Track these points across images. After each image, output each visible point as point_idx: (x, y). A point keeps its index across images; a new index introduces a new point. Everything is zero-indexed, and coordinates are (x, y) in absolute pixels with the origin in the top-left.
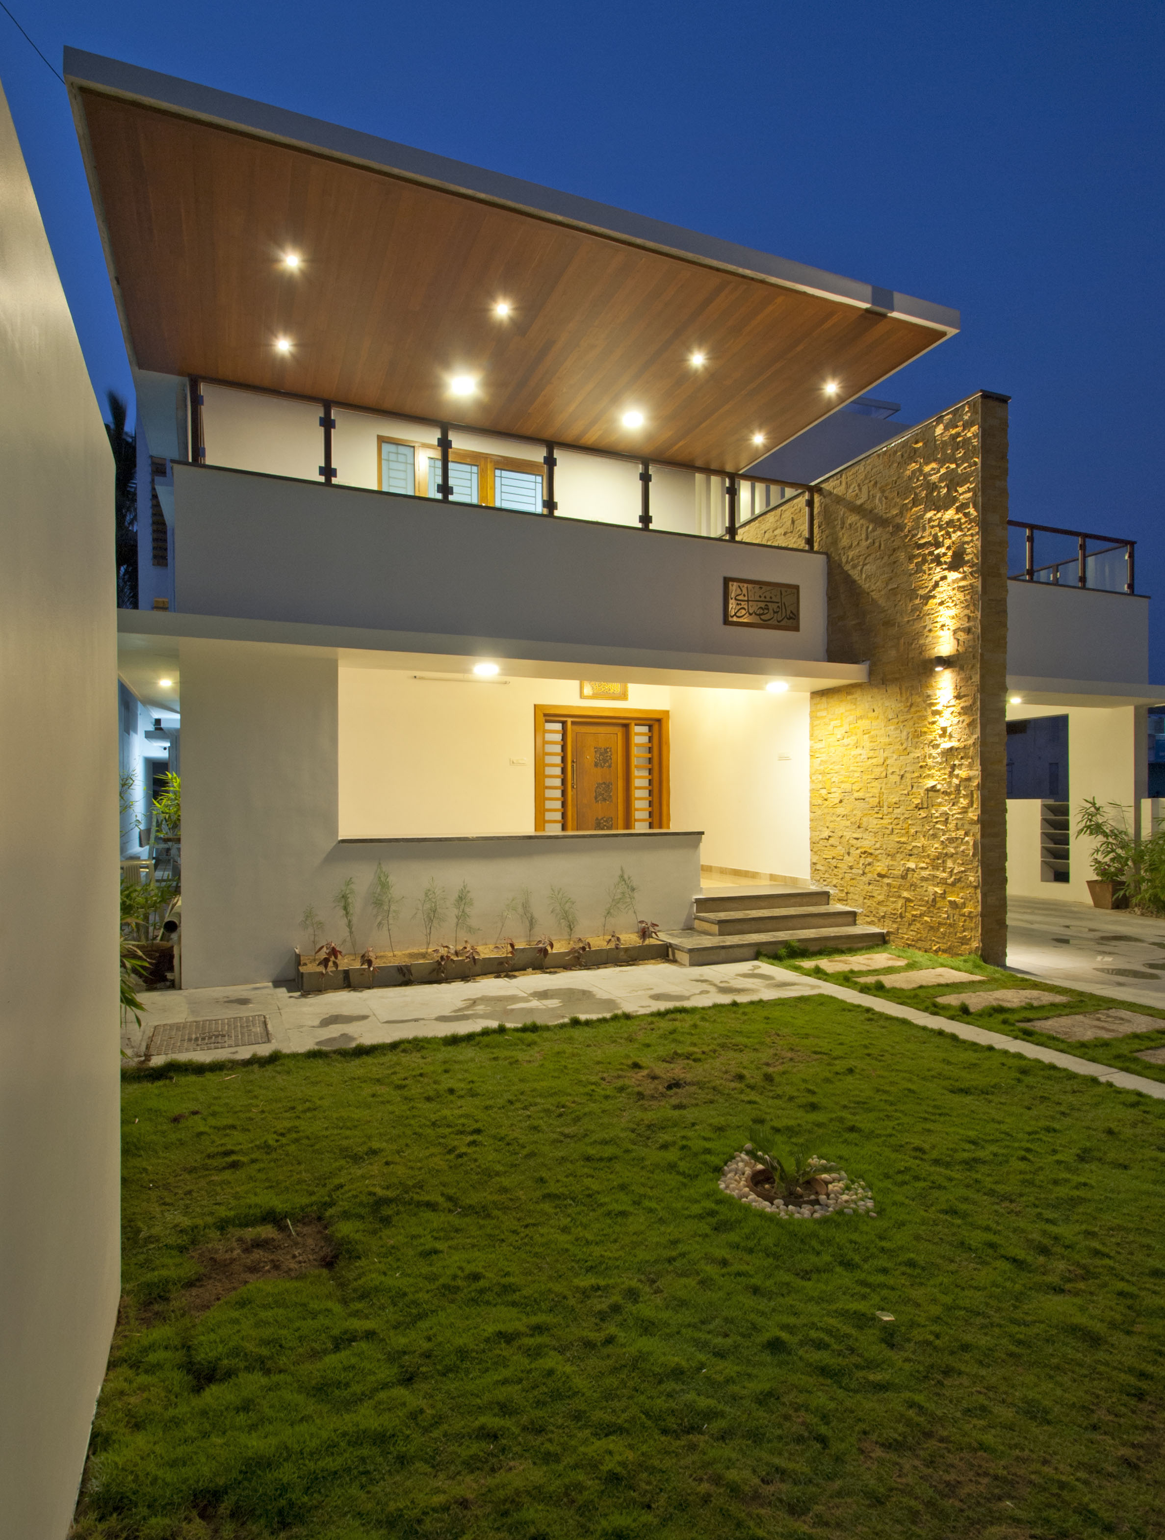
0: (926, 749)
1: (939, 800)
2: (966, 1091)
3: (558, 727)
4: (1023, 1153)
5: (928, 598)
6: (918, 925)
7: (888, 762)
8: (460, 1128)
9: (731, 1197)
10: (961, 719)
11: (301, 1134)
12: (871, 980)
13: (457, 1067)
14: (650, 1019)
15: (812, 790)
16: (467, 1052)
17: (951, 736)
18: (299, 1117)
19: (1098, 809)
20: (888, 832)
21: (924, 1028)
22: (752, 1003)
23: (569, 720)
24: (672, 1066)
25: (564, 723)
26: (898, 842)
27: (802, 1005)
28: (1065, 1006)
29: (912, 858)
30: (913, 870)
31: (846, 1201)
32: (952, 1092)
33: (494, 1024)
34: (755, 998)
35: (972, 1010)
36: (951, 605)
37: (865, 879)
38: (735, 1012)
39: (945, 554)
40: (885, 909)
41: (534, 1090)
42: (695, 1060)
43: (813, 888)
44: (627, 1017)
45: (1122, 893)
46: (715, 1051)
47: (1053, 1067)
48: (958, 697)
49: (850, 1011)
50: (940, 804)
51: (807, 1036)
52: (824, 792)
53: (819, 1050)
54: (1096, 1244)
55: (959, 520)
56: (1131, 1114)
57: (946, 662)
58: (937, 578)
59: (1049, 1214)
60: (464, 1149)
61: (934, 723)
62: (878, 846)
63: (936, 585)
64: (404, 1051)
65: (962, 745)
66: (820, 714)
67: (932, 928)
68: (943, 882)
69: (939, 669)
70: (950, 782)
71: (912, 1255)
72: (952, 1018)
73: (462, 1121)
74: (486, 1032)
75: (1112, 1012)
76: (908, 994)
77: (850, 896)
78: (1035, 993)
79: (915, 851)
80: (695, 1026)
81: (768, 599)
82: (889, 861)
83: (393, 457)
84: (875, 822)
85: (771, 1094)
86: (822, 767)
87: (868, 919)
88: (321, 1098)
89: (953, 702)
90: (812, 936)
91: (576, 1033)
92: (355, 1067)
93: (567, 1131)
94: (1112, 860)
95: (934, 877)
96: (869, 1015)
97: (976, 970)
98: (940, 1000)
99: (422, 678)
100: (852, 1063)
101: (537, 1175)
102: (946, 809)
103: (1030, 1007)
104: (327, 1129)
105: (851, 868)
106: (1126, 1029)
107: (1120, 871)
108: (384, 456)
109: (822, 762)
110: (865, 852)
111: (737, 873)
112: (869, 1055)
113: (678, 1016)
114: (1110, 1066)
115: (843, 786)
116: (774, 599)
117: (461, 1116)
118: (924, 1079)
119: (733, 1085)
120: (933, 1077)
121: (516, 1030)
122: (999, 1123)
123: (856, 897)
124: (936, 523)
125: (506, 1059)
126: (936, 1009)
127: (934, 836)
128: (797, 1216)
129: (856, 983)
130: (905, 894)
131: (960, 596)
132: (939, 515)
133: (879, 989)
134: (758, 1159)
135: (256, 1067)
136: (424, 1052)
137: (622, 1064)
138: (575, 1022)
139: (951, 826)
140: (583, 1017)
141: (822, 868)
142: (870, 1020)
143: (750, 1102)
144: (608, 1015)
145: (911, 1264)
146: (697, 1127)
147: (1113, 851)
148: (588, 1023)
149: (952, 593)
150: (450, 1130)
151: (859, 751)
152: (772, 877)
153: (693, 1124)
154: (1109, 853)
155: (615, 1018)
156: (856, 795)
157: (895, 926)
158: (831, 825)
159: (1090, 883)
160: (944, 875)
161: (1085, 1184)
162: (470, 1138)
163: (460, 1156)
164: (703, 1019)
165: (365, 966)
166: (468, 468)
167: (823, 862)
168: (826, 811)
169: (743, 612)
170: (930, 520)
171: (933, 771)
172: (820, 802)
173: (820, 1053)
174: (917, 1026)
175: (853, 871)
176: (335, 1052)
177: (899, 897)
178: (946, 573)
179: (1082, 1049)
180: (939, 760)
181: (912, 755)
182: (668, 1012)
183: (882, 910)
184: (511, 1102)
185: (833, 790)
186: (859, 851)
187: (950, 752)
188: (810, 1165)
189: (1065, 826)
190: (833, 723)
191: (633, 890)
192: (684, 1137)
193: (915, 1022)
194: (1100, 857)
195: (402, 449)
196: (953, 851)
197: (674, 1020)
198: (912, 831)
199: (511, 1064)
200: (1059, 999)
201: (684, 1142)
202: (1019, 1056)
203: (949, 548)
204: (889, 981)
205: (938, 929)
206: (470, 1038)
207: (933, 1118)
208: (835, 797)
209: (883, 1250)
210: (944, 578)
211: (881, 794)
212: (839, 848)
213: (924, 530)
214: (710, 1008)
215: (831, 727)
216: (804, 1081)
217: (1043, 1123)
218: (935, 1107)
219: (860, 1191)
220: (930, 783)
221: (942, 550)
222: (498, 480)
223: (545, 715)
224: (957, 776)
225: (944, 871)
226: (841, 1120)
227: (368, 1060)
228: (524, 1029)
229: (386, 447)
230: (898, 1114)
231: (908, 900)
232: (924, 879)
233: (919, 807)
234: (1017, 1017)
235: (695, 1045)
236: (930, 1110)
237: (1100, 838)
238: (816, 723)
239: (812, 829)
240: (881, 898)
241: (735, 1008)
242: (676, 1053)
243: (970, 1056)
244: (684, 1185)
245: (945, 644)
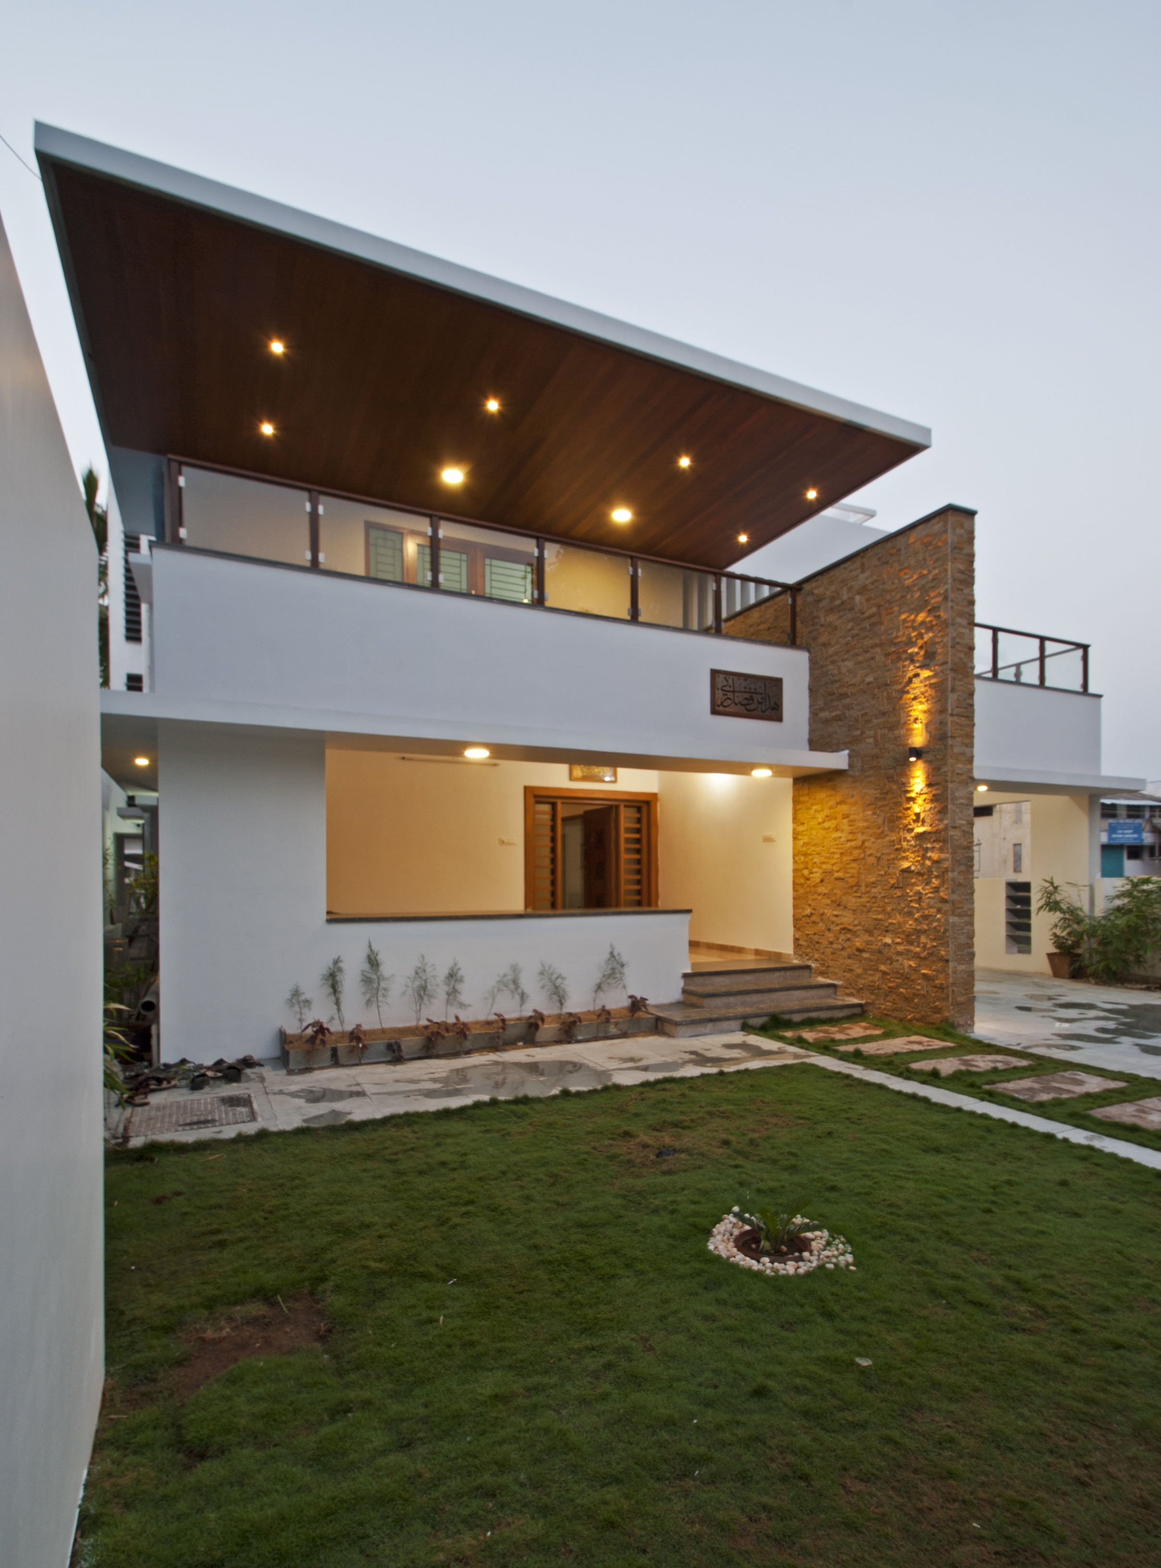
0: (901, 833)
1: (913, 880)
2: (937, 1150)
3: (546, 808)
4: (987, 1205)
5: (902, 692)
6: (894, 996)
7: (867, 844)
8: (454, 1200)
9: (719, 1256)
10: (933, 805)
11: (291, 1211)
12: (850, 1048)
13: (449, 1141)
14: (640, 1089)
15: (795, 870)
16: (457, 1126)
17: (923, 821)
18: (288, 1195)
19: (1056, 888)
20: (865, 909)
21: (899, 1093)
22: (738, 1072)
23: (559, 802)
24: (662, 1134)
25: (554, 806)
26: (876, 919)
27: (786, 1073)
28: (1024, 1069)
29: (889, 934)
30: (889, 945)
31: (828, 1257)
32: (925, 1151)
33: (486, 1098)
34: (742, 1067)
35: (942, 1074)
36: (924, 700)
37: (845, 953)
38: (722, 1081)
39: (917, 653)
40: (863, 981)
41: (527, 1161)
42: (683, 1128)
43: (796, 962)
44: (618, 1087)
45: (1077, 964)
46: (703, 1119)
47: (1014, 1126)
48: (929, 785)
49: (830, 1077)
50: (914, 884)
51: (790, 1102)
52: (806, 872)
53: (800, 1115)
54: (1051, 1287)
55: (931, 621)
56: (1084, 1167)
57: (918, 753)
58: (910, 674)
59: (1010, 1259)
60: (457, 1220)
61: (909, 809)
62: (856, 922)
63: (910, 681)
64: (395, 1126)
65: (934, 829)
66: (801, 799)
67: (906, 999)
68: (917, 956)
69: (913, 759)
70: (923, 864)
71: (888, 1304)
72: (923, 1082)
73: (455, 1193)
74: (478, 1105)
75: (1067, 1074)
76: (884, 1060)
77: (831, 969)
78: (999, 1057)
79: (891, 928)
80: (683, 1095)
81: (753, 690)
82: (866, 937)
83: (380, 542)
84: (854, 900)
85: (757, 1158)
86: (804, 849)
87: (848, 991)
88: (310, 1175)
89: (925, 790)
90: (795, 1007)
91: (567, 1104)
92: (342, 1144)
93: (560, 1199)
94: (1069, 934)
95: (909, 951)
96: (846, 1082)
97: (946, 1038)
98: (915, 1066)
99: (411, 759)
100: (831, 1126)
101: (532, 1242)
102: (919, 888)
103: (995, 1070)
104: (316, 1205)
105: (831, 943)
106: (1079, 1090)
107: (1077, 944)
108: (372, 541)
109: (805, 844)
110: (844, 929)
111: (724, 948)
112: (848, 1119)
113: (668, 1086)
114: (1065, 1123)
115: (824, 866)
116: (759, 691)
117: (454, 1189)
118: (899, 1140)
119: (721, 1151)
120: (907, 1137)
121: (507, 1102)
122: (967, 1178)
123: (836, 970)
124: (909, 624)
125: (498, 1131)
126: (908, 1075)
127: (910, 914)
128: (782, 1272)
129: (837, 1051)
130: (882, 967)
131: (930, 692)
132: (912, 617)
133: (857, 1057)
134: (745, 1221)
135: (242, 1145)
136: (416, 1128)
137: (614, 1133)
138: (566, 1093)
139: (924, 905)
140: (573, 1089)
141: (804, 943)
142: (848, 1085)
143: (736, 1167)
144: (599, 1087)
145: (887, 1311)
146: (686, 1192)
147: (1069, 926)
148: (579, 1094)
149: (923, 689)
150: (444, 1202)
151: (838, 834)
152: (757, 952)
153: (683, 1189)
154: (1065, 928)
155: (606, 1089)
156: (836, 875)
157: (873, 997)
158: (813, 903)
159: (1050, 956)
160: (918, 949)
161: (1042, 1231)
162: (463, 1209)
163: (454, 1227)
164: (691, 1088)
165: (354, 1044)
166: (457, 556)
167: (805, 938)
168: (808, 890)
169: (729, 702)
170: (905, 621)
171: (908, 853)
172: (802, 881)
173: (802, 1118)
174: (893, 1091)
175: (834, 946)
176: (324, 1129)
177: (877, 970)
178: (918, 671)
179: (1040, 1109)
180: (913, 843)
181: (887, 839)
182: (657, 1082)
183: (861, 982)
184: (504, 1173)
185: (815, 870)
186: (838, 928)
187: (920, 836)
188: (793, 1223)
189: (1027, 901)
190: (814, 807)
191: (622, 965)
192: (673, 1202)
193: (891, 1087)
194: (1058, 932)
195: (390, 536)
196: (926, 927)
197: (664, 1090)
198: (889, 909)
199: (503, 1135)
200: (1021, 1063)
201: (674, 1207)
202: (985, 1117)
203: (921, 648)
204: (868, 1048)
205: (913, 1000)
206: (462, 1110)
207: (907, 1176)
208: (817, 876)
209: (861, 1300)
210: (917, 675)
211: (859, 873)
212: (821, 924)
213: (898, 631)
214: (698, 1077)
215: (812, 812)
216: (787, 1144)
217: (1006, 1177)
218: (908, 1165)
219: (841, 1246)
220: (905, 865)
221: (915, 649)
222: (487, 569)
223: (535, 796)
224: (930, 858)
225: (918, 946)
226: (822, 1180)
227: (357, 1135)
228: (517, 1101)
229: (374, 533)
230: (876, 1174)
231: (885, 973)
232: (899, 953)
233: (893, 887)
234: (983, 1079)
235: (683, 1113)
236: (904, 1168)
237: (1059, 915)
238: (799, 807)
239: (795, 907)
240: (859, 971)
241: (721, 1078)
242: (664, 1122)
243: (940, 1118)
244: (674, 1247)
245: (918, 737)
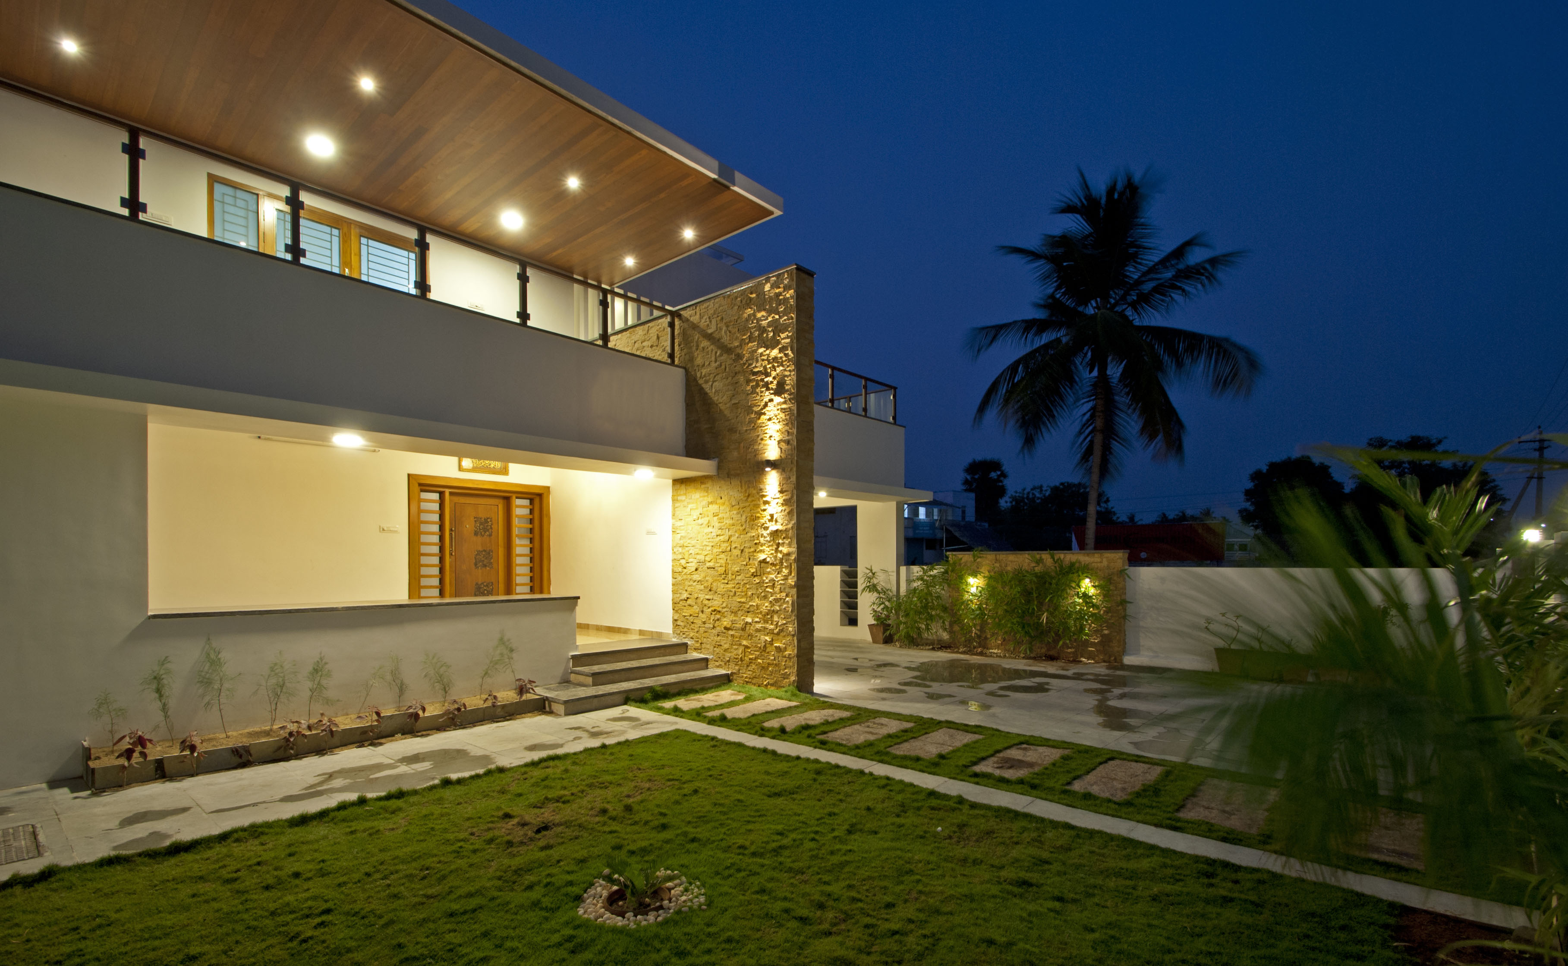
0: (759, 530)
1: (769, 570)
2: (778, 795)
3: (436, 496)
4: (813, 835)
5: (760, 414)
6: (754, 666)
7: (732, 539)
8: (306, 911)
9: (588, 920)
10: (783, 508)
11: (87, 957)
12: (716, 713)
13: (305, 848)
14: (523, 770)
15: (674, 560)
16: (319, 830)
17: (776, 521)
18: (85, 938)
19: (874, 574)
20: (732, 594)
21: (754, 748)
22: (619, 743)
23: (447, 491)
24: (543, 810)
25: (442, 494)
26: (740, 602)
27: (661, 741)
28: (848, 719)
29: (749, 614)
30: (750, 624)
31: (685, 901)
32: (769, 796)
33: (353, 796)
34: (622, 739)
35: (788, 729)
36: (777, 421)
37: (715, 632)
38: (603, 754)
39: (772, 382)
40: (729, 655)
41: (397, 857)
42: (564, 802)
43: (675, 640)
44: (501, 770)
45: (888, 632)
46: (582, 791)
47: (837, 766)
48: (781, 492)
49: (699, 740)
50: (769, 573)
51: (663, 767)
52: (683, 562)
53: (671, 777)
54: (853, 894)
55: (781, 358)
56: (883, 793)
57: (773, 464)
58: (766, 399)
59: (826, 878)
60: (309, 933)
61: (764, 510)
62: (724, 605)
63: (766, 405)
64: (237, 840)
65: (784, 528)
66: (679, 498)
67: (763, 667)
68: (771, 632)
69: (768, 469)
70: (776, 557)
71: (730, 933)
72: (773, 738)
73: (310, 903)
74: (342, 807)
75: (877, 720)
76: (744, 722)
77: (703, 646)
78: (831, 711)
79: (752, 609)
80: (566, 771)
82: (732, 617)
83: (228, 199)
84: (722, 586)
85: (629, 822)
86: (682, 542)
87: (717, 664)
88: (118, 911)
89: (778, 495)
90: (673, 681)
91: (447, 793)
92: (169, 868)
93: (430, 891)
94: (883, 609)
95: (765, 628)
96: (712, 743)
97: (793, 698)
98: (767, 725)
99: (268, 439)
100: (697, 784)
101: (394, 942)
102: (773, 576)
103: (827, 723)
104: (126, 944)
105: (704, 623)
106: (884, 731)
107: (888, 617)
108: (217, 195)
109: (682, 538)
110: (715, 610)
111: (611, 630)
112: (710, 776)
113: (551, 763)
114: (872, 760)
115: (698, 557)
117: (307, 899)
118: (750, 789)
119: (597, 819)
120: (756, 787)
121: (380, 799)
122: (799, 815)
123: (708, 646)
124: (765, 358)
125: (364, 831)
126: (763, 732)
127: (765, 597)
128: (644, 923)
129: (705, 717)
130: (745, 643)
131: (782, 415)
132: (768, 352)
133: (723, 721)
134: (612, 881)
135: (18, 890)
136: (264, 838)
137: (493, 816)
138: (447, 782)
139: (777, 590)
140: (454, 776)
141: (682, 624)
142: (714, 746)
143: (611, 832)
144: (481, 771)
145: (729, 940)
146: (562, 863)
147: (883, 603)
148: (459, 781)
149: (777, 412)
150: (293, 916)
151: (710, 529)
152: (641, 632)
153: (558, 862)
154: (880, 604)
155: (489, 773)
156: (708, 564)
157: (737, 668)
158: (689, 589)
159: (871, 626)
160: (772, 627)
161: (850, 851)
162: (318, 920)
163: (305, 941)
164: (574, 763)
165: (187, 752)
166: (327, 230)
167: (682, 619)
168: (685, 577)
170: (761, 354)
171: (764, 547)
172: (680, 569)
173: (673, 780)
174: (748, 747)
175: (706, 625)
176: (140, 855)
177: (740, 645)
178: (772, 397)
179: (857, 750)
180: (768, 539)
181: (749, 534)
182: (542, 761)
183: (728, 656)
184: (368, 875)
185: (690, 560)
186: (710, 610)
187: (775, 534)
188: (657, 877)
189: (855, 585)
190: (690, 506)
191: (512, 650)
192: (549, 875)
193: (747, 744)
194: (875, 607)
195: (239, 194)
196: (778, 608)
197: (547, 767)
198: (750, 593)
199: (370, 835)
200: (846, 714)
201: (548, 880)
202: (817, 761)
203: (774, 378)
204: (730, 713)
205: (768, 668)
206: (323, 815)
207: (753, 820)
208: (692, 566)
209: (709, 935)
210: (771, 400)
211: (727, 563)
212: (696, 607)
213: (757, 361)
214: (581, 752)
215: (688, 509)
216: (658, 806)
217: (828, 810)
218: (757, 811)
219: (696, 890)
220: (762, 556)
221: (770, 379)
222: (364, 249)
223: (420, 485)
224: (781, 552)
225: (772, 624)
226: (685, 834)
227: (188, 857)
228: (388, 797)
229: (219, 189)
230: (729, 821)
231: (746, 647)
232: (758, 630)
233: (754, 575)
234: (817, 731)
235: (565, 788)
236: (752, 814)
237: (876, 594)
238: (677, 505)
239: (674, 592)
240: (726, 646)
241: (603, 750)
242: (546, 798)
243: (783, 766)
244: (546, 919)
245: (772, 451)
